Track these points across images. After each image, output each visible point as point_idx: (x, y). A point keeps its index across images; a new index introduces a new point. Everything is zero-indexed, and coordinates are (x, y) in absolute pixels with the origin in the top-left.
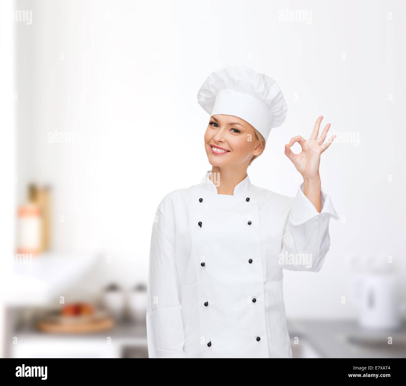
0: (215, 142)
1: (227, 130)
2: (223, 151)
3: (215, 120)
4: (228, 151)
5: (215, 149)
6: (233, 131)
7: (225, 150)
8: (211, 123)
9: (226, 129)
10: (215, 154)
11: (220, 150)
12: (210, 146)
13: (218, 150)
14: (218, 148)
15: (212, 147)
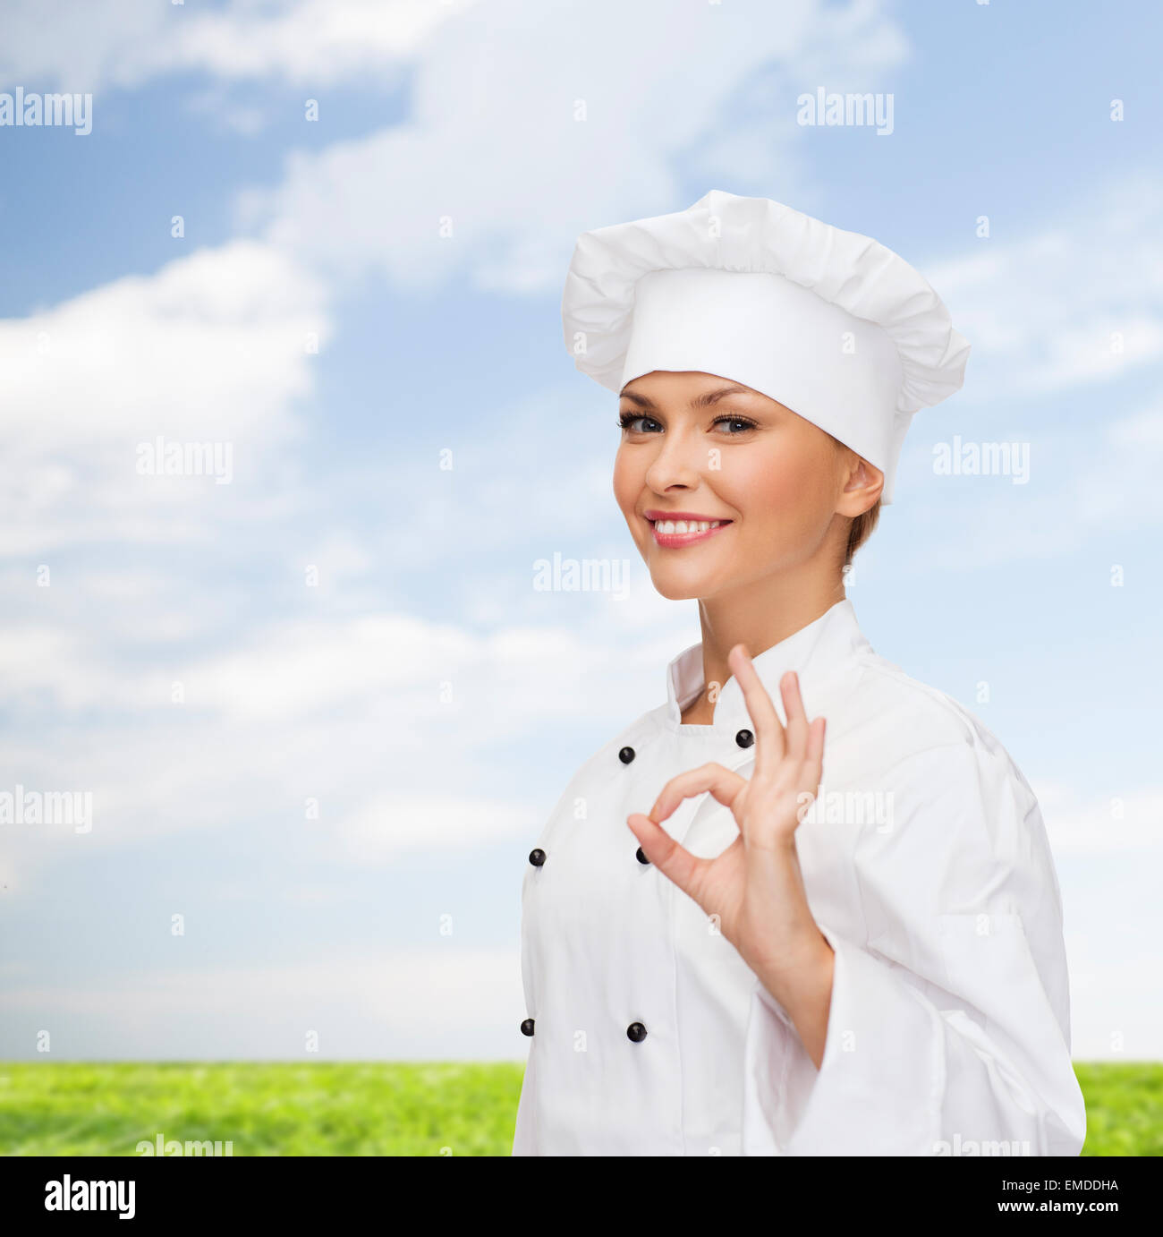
0: (659, 498)
1: (700, 433)
2: (704, 526)
3: (639, 401)
4: (725, 523)
5: (666, 528)
6: (727, 427)
7: (711, 521)
8: (627, 421)
9: (690, 428)
10: (672, 546)
11: (689, 527)
12: (646, 523)
13: (682, 528)
14: (675, 518)
15: (652, 523)
